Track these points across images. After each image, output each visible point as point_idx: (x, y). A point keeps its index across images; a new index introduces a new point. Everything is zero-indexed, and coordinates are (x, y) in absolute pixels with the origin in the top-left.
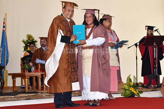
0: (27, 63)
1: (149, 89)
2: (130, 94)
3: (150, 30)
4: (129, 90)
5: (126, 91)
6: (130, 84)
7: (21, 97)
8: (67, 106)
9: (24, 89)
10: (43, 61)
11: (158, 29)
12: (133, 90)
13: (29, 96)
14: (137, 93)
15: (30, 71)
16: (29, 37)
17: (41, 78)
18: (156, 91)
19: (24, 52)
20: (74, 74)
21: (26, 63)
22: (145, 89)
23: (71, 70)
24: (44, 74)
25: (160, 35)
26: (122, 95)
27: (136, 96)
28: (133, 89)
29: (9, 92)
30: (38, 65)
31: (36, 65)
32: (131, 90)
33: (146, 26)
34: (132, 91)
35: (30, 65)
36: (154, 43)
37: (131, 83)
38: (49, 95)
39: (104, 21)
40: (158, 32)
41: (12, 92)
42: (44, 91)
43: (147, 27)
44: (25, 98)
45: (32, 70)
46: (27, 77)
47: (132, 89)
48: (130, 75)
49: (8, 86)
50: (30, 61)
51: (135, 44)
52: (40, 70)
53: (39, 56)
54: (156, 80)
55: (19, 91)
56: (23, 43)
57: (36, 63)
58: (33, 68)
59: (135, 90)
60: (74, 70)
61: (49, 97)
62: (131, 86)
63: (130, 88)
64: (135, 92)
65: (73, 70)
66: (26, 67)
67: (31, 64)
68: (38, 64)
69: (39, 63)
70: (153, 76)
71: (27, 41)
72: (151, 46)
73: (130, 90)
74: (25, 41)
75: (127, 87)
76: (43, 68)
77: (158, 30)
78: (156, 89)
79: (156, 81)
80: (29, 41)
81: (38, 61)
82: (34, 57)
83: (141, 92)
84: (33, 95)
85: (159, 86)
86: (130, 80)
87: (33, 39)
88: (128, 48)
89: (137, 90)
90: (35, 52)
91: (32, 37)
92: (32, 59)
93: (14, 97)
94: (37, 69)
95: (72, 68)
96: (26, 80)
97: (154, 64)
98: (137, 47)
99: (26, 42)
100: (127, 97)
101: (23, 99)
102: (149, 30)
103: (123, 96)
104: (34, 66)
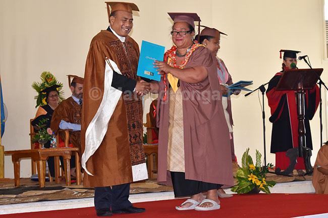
0: (42, 128)
1: (288, 178)
2: (249, 187)
3: (290, 59)
4: (247, 180)
5: (241, 181)
6: (249, 168)
7: (30, 196)
8: (121, 212)
9: (38, 183)
10: (74, 124)
11: (307, 56)
12: (254, 179)
13: (46, 194)
14: (264, 186)
15: (48, 145)
16: (47, 77)
17: (70, 160)
18: (304, 180)
19: (36, 107)
20: (137, 147)
21: (39, 130)
22: (280, 178)
23: (130, 140)
24: (77, 151)
25: (310, 67)
26: (232, 191)
27: (261, 192)
28: (255, 177)
29: (7, 188)
30: (65, 133)
31: (60, 133)
32: (252, 180)
33: (281, 51)
34: (253, 182)
35: (47, 134)
36: (299, 84)
37: (251, 166)
38: (85, 192)
39: (205, 40)
40: (306, 62)
41: (12, 188)
42: (77, 184)
43: (283, 53)
44: (38, 199)
45: (52, 144)
46: (42, 158)
47: (252, 177)
48: (249, 149)
49: (5, 177)
50: (48, 125)
51: (259, 88)
52: (69, 143)
53: (67, 116)
54: (305, 159)
55: (26, 186)
56: (35, 90)
57: (59, 129)
58: (55, 140)
59: (260, 180)
60: (135, 139)
61: (85, 196)
62: (251, 171)
63: (249, 176)
64: (258, 183)
65: (133, 141)
66: (41, 137)
67: (50, 131)
68: (64, 131)
69: (66, 130)
70: (298, 152)
71: (43, 85)
72: (292, 90)
73: (250, 179)
74: (39, 85)
75: (242, 173)
76: (74, 138)
77: (306, 58)
78: (305, 177)
79: (305, 162)
80: (46, 85)
81: (64, 125)
82: (56, 117)
83: (273, 184)
84: (54, 193)
85: (310, 170)
86: (249, 160)
87: (55, 82)
88: (246, 96)
89: (264, 179)
90: (58, 108)
91: (53, 77)
92: (52, 121)
93: (16, 197)
94: (61, 141)
95: (131, 137)
96: (41, 163)
97: (300, 126)
98: (263, 94)
99: (40, 88)
100: (244, 195)
101: (32, 200)
102: (288, 59)
103: (236, 192)
104: (56, 135)
